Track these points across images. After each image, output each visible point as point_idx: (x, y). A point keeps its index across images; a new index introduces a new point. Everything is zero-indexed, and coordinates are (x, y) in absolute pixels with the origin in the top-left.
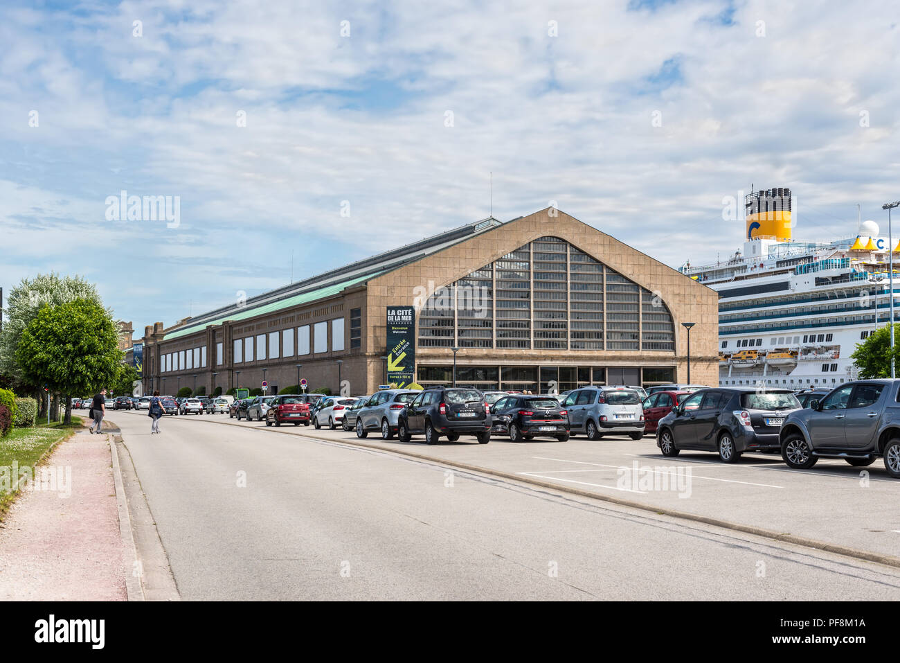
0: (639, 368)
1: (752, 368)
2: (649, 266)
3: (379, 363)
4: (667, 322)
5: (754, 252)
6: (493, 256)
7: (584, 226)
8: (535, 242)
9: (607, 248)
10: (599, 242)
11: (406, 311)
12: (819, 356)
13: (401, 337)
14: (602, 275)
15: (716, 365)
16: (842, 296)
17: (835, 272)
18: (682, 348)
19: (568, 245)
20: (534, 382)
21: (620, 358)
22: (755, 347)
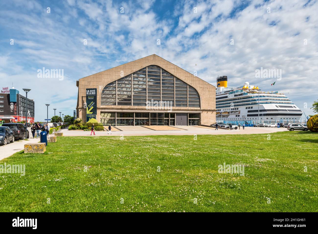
0: (187, 113)
1: (218, 116)
2: (191, 77)
3: (84, 111)
4: (198, 97)
5: (219, 90)
6: (131, 71)
7: (167, 62)
8: (148, 67)
9: (176, 70)
10: (173, 68)
11: (93, 90)
12: (235, 113)
13: (91, 100)
14: (174, 80)
15: (215, 113)
16: (241, 99)
17: (239, 93)
18: (203, 106)
19: (161, 69)
20: (148, 118)
21: (180, 110)
22: (219, 111)
